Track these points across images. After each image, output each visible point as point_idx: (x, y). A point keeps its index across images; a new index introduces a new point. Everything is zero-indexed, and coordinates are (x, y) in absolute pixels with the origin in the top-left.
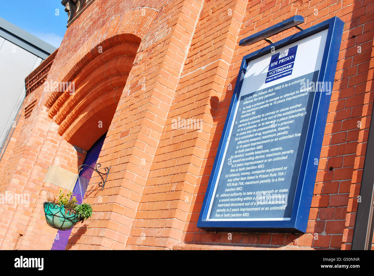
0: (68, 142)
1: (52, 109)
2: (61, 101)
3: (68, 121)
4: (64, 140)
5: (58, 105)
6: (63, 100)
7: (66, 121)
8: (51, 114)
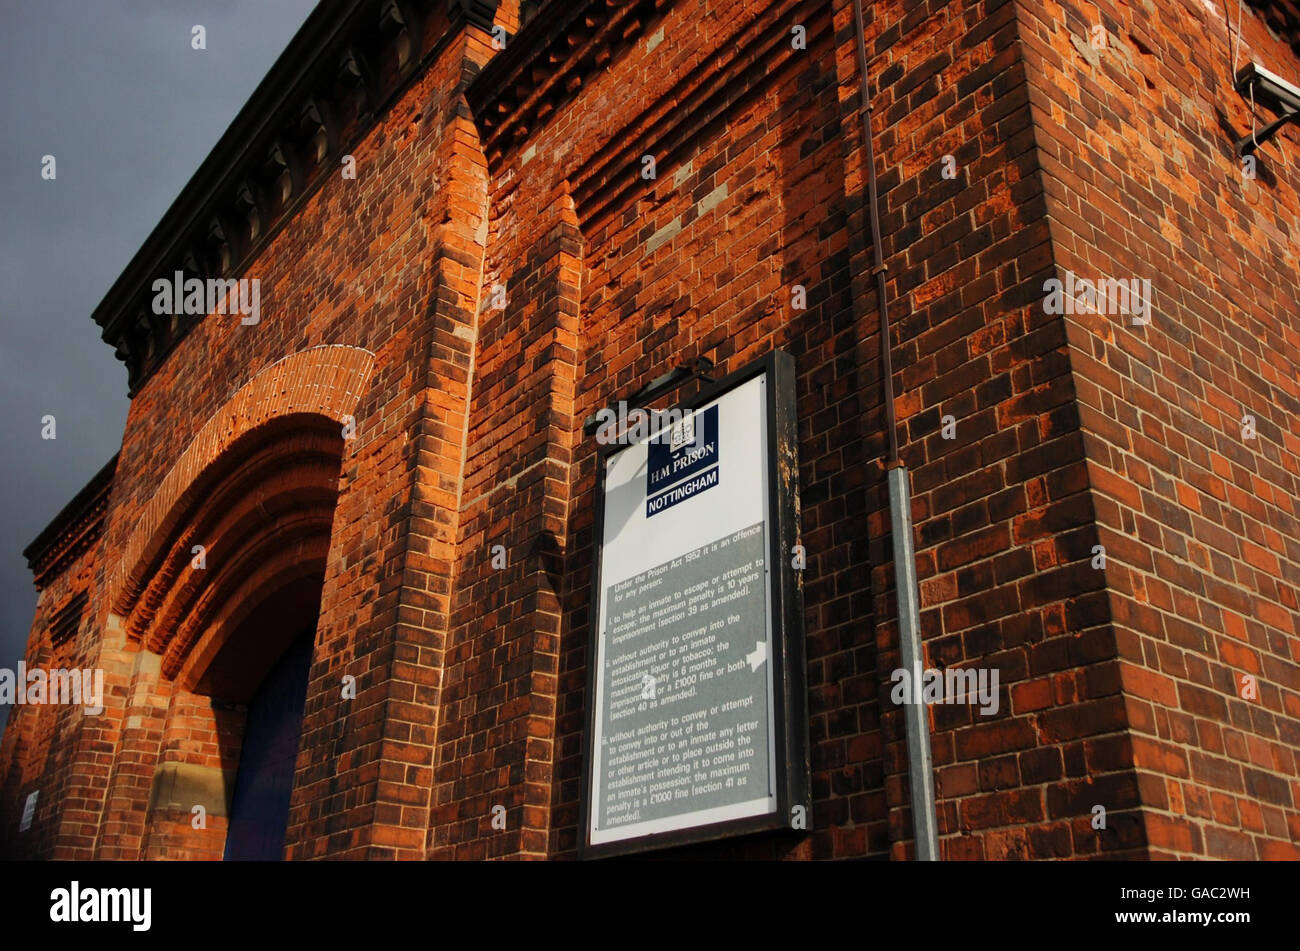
0: (194, 692)
1: (135, 616)
2: (154, 593)
3: (185, 640)
4: (181, 691)
5: (148, 605)
6: (162, 590)
7: (176, 640)
8: (135, 631)
